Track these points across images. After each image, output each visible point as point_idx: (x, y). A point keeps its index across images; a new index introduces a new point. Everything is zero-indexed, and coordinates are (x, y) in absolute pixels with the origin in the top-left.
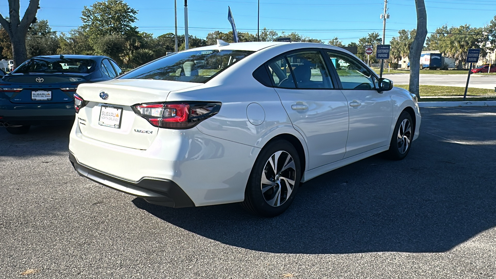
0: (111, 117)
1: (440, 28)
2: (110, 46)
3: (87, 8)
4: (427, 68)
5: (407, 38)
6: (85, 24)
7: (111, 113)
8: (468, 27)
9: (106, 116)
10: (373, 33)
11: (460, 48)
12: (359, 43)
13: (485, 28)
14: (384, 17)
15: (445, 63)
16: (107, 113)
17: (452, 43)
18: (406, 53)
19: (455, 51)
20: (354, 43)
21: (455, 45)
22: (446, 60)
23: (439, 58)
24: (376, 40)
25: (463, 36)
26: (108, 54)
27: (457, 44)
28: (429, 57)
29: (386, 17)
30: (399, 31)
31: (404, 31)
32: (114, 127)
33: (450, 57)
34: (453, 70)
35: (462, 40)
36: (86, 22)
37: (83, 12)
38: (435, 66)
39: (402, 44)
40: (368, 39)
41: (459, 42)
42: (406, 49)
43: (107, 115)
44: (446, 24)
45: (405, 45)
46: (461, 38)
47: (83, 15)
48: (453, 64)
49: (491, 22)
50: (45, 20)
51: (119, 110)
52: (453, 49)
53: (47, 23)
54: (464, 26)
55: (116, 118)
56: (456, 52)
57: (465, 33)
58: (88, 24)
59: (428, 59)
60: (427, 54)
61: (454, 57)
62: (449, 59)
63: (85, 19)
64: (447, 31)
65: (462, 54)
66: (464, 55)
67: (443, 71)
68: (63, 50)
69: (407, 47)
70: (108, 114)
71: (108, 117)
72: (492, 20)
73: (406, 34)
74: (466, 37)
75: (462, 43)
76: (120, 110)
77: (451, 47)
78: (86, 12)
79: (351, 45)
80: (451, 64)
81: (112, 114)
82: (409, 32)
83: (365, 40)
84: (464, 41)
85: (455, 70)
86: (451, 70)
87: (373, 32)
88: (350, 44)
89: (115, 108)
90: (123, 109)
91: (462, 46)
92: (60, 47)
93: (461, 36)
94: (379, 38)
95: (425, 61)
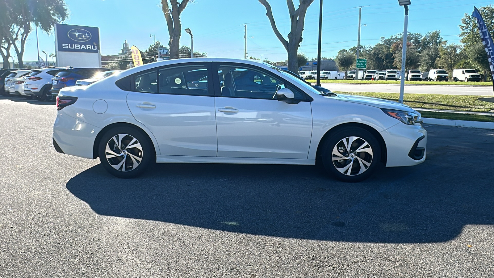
2: (482, 54)
3: (467, 15)
6: (463, 31)
26: (479, 62)
36: (464, 30)
37: (463, 20)
47: (463, 23)
50: (438, 31)
53: (439, 33)
58: (466, 31)
63: (464, 27)
68: (442, 59)
78: (467, 19)
92: (440, 57)
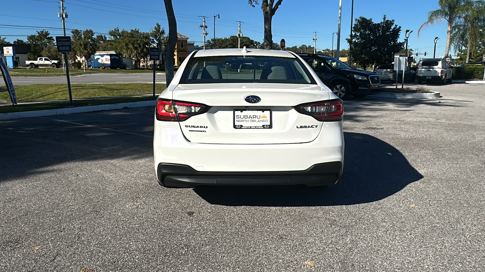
1: (112, 31)
4: (108, 67)
5: (80, 37)
7: (252, 116)
8: (138, 32)
9: (245, 119)
10: (43, 32)
11: (135, 50)
12: (27, 41)
13: (151, 33)
14: (63, 16)
15: (123, 63)
16: (245, 116)
17: (127, 45)
18: (83, 52)
19: (130, 53)
20: (21, 40)
21: (130, 47)
22: (124, 60)
23: (118, 58)
24: (47, 38)
25: (135, 39)
27: (131, 46)
28: (109, 57)
29: (64, 16)
30: (72, 30)
31: (77, 30)
33: (127, 58)
34: (131, 69)
35: (135, 43)
38: (115, 65)
39: (77, 44)
40: (38, 37)
41: (133, 44)
42: (82, 49)
44: (117, 27)
45: (81, 45)
46: (134, 41)
48: (131, 64)
49: (155, 28)
51: (265, 111)
52: (129, 51)
54: (134, 30)
56: (132, 53)
57: (136, 37)
59: (108, 59)
60: (107, 55)
61: (130, 58)
62: (126, 59)
64: (119, 34)
65: (137, 55)
66: (139, 56)
67: (123, 70)
69: (83, 46)
70: (248, 117)
71: (250, 119)
72: (156, 27)
73: (79, 34)
74: (137, 40)
75: (136, 45)
77: (126, 49)
79: (17, 43)
80: (128, 63)
81: (254, 116)
82: (82, 32)
83: (34, 38)
84: (137, 44)
85: (132, 69)
86: (129, 69)
87: (43, 30)
88: (16, 40)
90: (272, 110)
91: (136, 48)
93: (133, 39)
94: (49, 36)
95: (106, 61)
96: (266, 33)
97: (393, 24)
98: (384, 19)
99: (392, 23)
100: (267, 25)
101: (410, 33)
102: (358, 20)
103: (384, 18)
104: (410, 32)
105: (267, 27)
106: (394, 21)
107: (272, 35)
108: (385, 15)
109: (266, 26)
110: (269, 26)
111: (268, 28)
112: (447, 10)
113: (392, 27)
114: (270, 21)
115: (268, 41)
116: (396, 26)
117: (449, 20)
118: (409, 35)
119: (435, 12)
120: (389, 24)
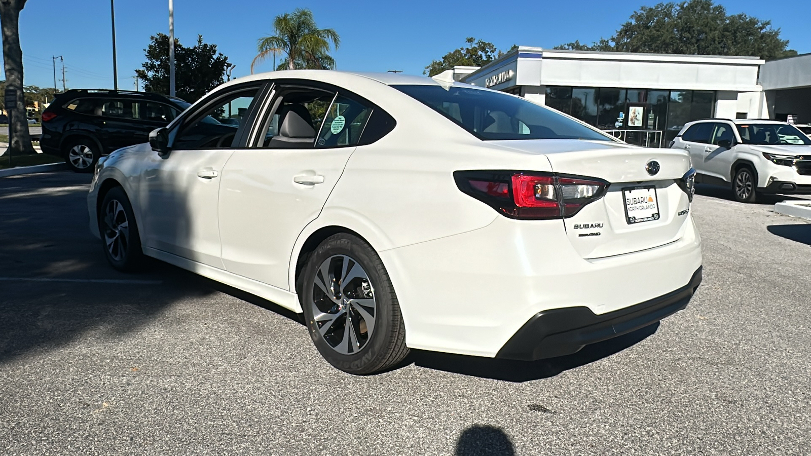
0: (643, 204)
7: (640, 198)
9: (634, 205)
16: (635, 200)
32: (653, 218)
43: (635, 202)
51: (650, 190)
55: (650, 203)
70: (637, 201)
71: (639, 205)
76: (652, 190)
81: (642, 199)
89: (645, 187)
90: (656, 187)
96: (7, 46)
97: (214, 52)
98: (200, 42)
99: (213, 50)
100: (8, 29)
101: (232, 68)
102: (156, 39)
103: (200, 39)
104: (232, 66)
105: (8, 33)
106: (216, 47)
107: (21, 51)
108: (201, 36)
109: (6, 29)
110: (15, 31)
111: (12, 35)
112: (286, 39)
113: (215, 57)
114: (15, 22)
115: (14, 61)
116: (221, 55)
117: (290, 53)
118: (230, 73)
119: (267, 40)
120: (208, 51)
